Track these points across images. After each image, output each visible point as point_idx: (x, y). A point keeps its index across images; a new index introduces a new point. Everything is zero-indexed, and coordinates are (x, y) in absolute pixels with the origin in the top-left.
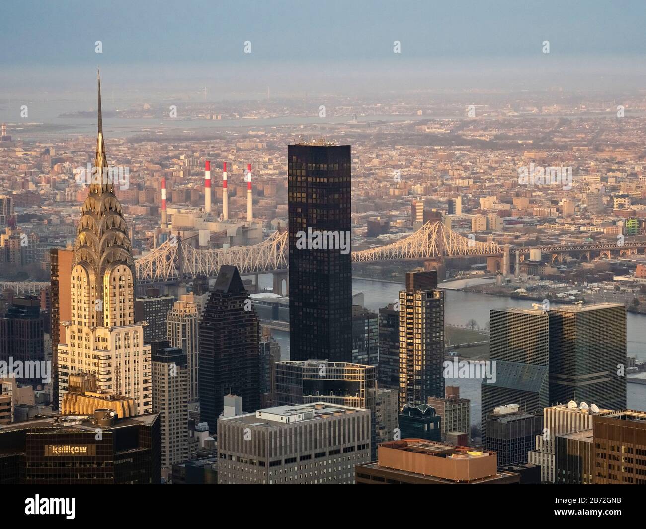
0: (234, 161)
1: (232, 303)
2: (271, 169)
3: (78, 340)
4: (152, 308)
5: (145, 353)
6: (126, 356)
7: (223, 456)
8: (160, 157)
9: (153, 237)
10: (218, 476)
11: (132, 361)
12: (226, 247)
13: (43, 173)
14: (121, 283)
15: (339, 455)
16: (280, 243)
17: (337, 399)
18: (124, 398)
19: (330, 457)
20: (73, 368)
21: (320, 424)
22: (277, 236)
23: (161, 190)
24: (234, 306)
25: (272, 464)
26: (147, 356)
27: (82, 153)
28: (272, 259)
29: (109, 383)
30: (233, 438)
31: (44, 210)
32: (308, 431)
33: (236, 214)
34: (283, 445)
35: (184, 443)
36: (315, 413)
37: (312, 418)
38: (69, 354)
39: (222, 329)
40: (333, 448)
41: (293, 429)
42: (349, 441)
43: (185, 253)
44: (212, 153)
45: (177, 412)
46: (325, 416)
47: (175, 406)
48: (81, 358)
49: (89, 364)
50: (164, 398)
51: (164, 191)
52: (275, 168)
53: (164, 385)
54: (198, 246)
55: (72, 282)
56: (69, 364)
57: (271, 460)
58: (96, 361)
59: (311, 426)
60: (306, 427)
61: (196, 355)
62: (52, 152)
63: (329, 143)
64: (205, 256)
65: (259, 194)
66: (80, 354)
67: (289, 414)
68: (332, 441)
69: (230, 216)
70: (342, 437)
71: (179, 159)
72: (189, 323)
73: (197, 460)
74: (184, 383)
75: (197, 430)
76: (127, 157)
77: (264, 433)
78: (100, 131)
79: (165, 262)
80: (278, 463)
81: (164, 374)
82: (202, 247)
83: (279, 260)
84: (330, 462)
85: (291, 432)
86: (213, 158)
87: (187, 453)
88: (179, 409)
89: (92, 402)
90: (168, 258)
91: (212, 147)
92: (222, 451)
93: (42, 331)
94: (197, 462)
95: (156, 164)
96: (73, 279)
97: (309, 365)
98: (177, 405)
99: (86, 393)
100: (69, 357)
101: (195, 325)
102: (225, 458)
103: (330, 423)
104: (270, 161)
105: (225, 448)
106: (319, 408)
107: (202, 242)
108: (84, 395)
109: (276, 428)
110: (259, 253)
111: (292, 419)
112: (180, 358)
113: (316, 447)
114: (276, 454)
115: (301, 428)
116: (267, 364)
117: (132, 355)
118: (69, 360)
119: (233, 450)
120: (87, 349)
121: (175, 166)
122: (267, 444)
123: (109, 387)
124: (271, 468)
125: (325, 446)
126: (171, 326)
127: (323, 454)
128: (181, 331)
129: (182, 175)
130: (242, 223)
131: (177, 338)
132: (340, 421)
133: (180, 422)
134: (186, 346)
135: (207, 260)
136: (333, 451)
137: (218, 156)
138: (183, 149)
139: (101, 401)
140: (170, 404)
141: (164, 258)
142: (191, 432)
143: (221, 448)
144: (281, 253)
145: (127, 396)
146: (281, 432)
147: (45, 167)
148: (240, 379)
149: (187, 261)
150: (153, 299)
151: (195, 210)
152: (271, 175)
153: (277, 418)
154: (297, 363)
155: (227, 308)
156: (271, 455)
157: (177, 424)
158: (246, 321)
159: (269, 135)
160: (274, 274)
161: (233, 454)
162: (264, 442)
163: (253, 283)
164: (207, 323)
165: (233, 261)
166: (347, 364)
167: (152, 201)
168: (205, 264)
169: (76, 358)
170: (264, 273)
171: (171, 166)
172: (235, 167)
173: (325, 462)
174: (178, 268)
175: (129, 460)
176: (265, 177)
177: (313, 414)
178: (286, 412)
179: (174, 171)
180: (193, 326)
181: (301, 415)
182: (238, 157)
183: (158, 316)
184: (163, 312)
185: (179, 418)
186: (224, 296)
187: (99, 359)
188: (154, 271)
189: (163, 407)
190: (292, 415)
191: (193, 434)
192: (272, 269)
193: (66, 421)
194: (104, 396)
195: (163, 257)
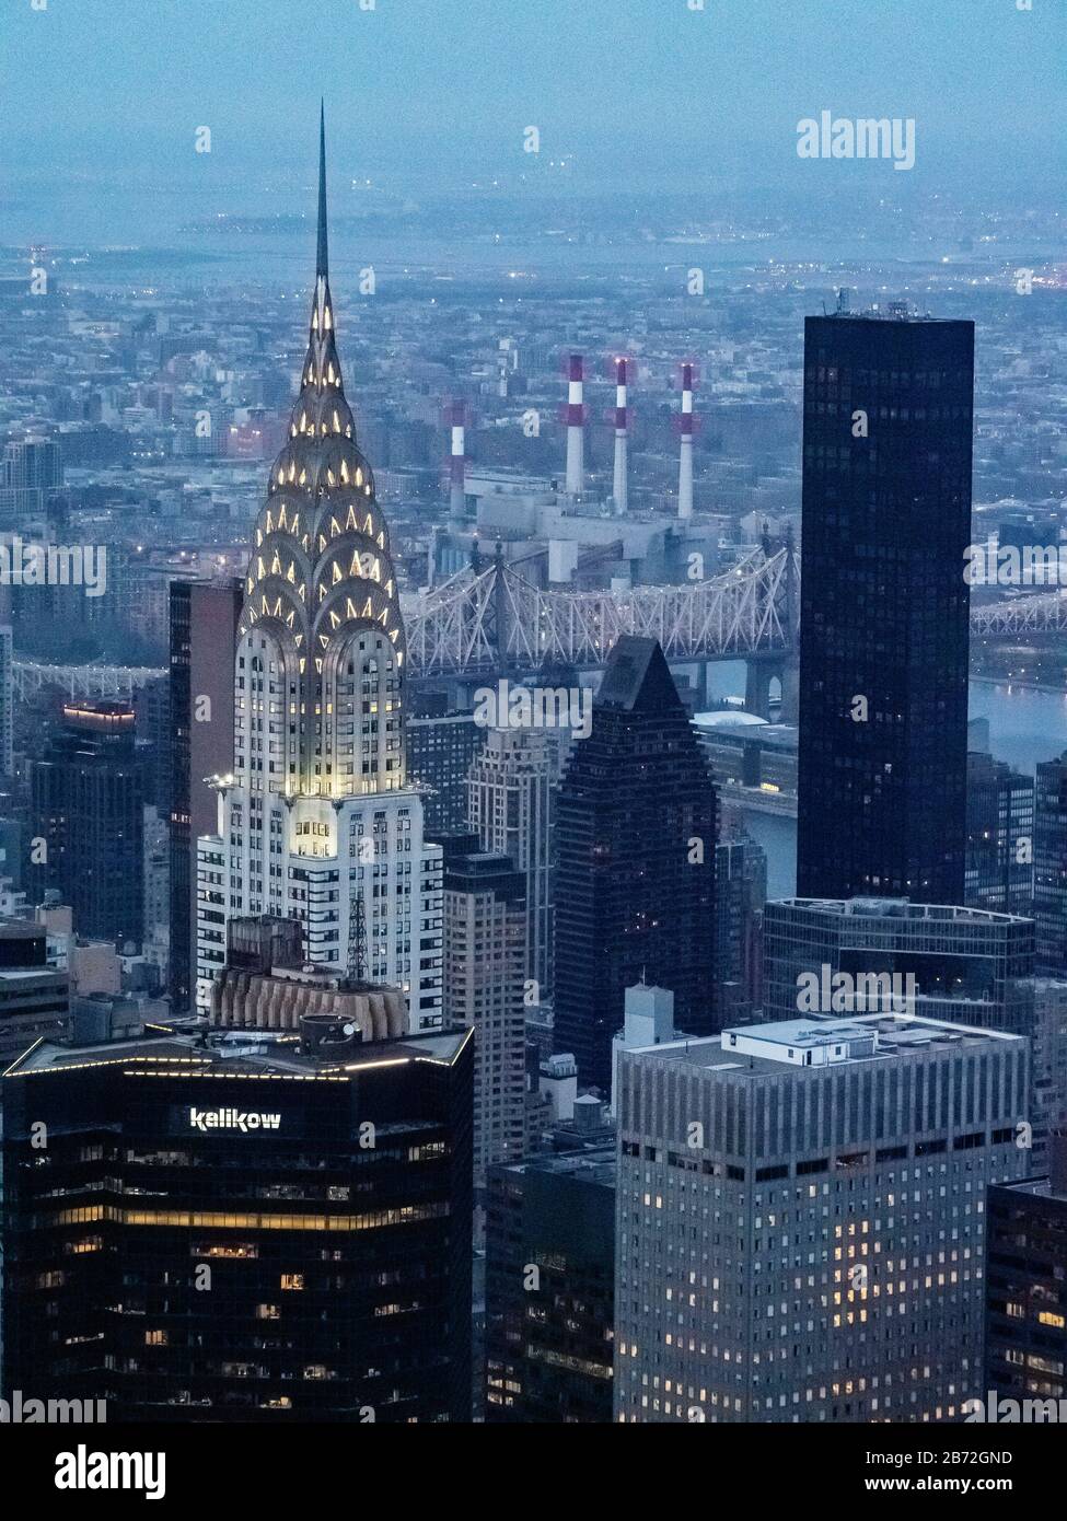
0: (642, 356)
1: (643, 738)
2: (739, 380)
3: (252, 827)
4: (428, 746)
5: (427, 869)
6: (376, 875)
7: (632, 1149)
8: (445, 342)
9: (426, 555)
10: (618, 1202)
11: (392, 890)
12: (618, 586)
13: (137, 378)
14: (369, 679)
15: (943, 1156)
16: (765, 579)
17: (931, 1004)
18: (372, 988)
19: (918, 1159)
20: (237, 902)
21: (894, 1073)
22: (759, 561)
23: (449, 432)
24: (650, 747)
25: (764, 1175)
26: (431, 875)
27: (241, 329)
28: (743, 623)
29: (329, 946)
30: (660, 1101)
31: (139, 475)
32: (861, 1088)
33: (646, 501)
34: (794, 1124)
35: (514, 1106)
36: (881, 1042)
37: (870, 1055)
38: (227, 864)
39: (617, 807)
40: (927, 1136)
41: (821, 1082)
42: (970, 1119)
43: (512, 598)
44: (584, 333)
45: (497, 1024)
46: (908, 1052)
47: (492, 1007)
48: (256, 877)
49: (279, 893)
50: (461, 987)
51: (458, 434)
52: (751, 378)
53: (462, 953)
54: (544, 582)
55: (239, 672)
56: (226, 891)
57: (760, 1164)
58: (300, 885)
59: (868, 1077)
60: (855, 1079)
61: (543, 875)
62: (162, 326)
63: (915, 313)
64: (567, 608)
65: (710, 446)
66: (255, 866)
67: (810, 1043)
68: (925, 1117)
69: (632, 503)
70: (951, 1108)
71: (496, 347)
72: (528, 787)
73: (556, 1157)
74: (516, 949)
75: (545, 1074)
76: (357, 339)
77: (742, 1091)
78: (322, 271)
79: (459, 622)
80: (779, 1172)
81: (463, 924)
82: (556, 585)
83: (762, 626)
84: (917, 1173)
85: (815, 1091)
86: (585, 347)
87: (519, 1134)
88: (502, 1017)
89: (289, 994)
90: (469, 613)
91: (585, 318)
92: (630, 1137)
93: (139, 798)
94: (555, 1163)
95: (436, 359)
96: (242, 666)
97: (856, 910)
98: (498, 1007)
99: (276, 972)
100: (225, 871)
101: (543, 794)
102: (636, 1153)
103: (920, 1069)
104: (739, 359)
105: (637, 1129)
106: (890, 1029)
107: (557, 573)
108: (268, 974)
109: (775, 1079)
110: (709, 605)
111: (818, 1056)
112: (504, 882)
113: (880, 1134)
114: (773, 1150)
115: (841, 1080)
116: (733, 904)
117: (392, 873)
118: (226, 880)
119: (660, 1134)
120: (274, 854)
121: (485, 367)
122: (751, 1120)
123: (331, 956)
124: (760, 1185)
125: (906, 1130)
126: (479, 794)
127: (899, 1153)
128: (504, 808)
129: (503, 392)
130: (664, 523)
131: (495, 827)
132: (946, 1066)
133: (503, 1051)
134: (517, 850)
135: (571, 621)
136: (923, 1144)
137: (598, 342)
138: (506, 322)
139: (313, 994)
140: (478, 1004)
141: (458, 612)
142: (528, 1078)
143: (625, 1126)
144: (770, 606)
145: (379, 980)
146: (788, 1088)
147: (144, 363)
148: (663, 942)
149: (518, 622)
150: (430, 722)
151: (539, 487)
152: (742, 396)
153: (778, 1054)
154: (824, 904)
155: (631, 750)
156: (760, 1152)
157: (496, 1058)
158: (683, 787)
159: (735, 289)
160: (751, 660)
161: (658, 1143)
162: (742, 1114)
163: (693, 684)
164: (576, 791)
165: (641, 625)
166: (959, 912)
167: (425, 459)
168: (567, 631)
169: (245, 874)
170: (724, 658)
171: (476, 367)
172: (644, 372)
173: (904, 1174)
174: (493, 640)
175: (391, 1154)
176: (726, 402)
177: (876, 1044)
178: (803, 1037)
179: (482, 380)
180: (538, 796)
181: (844, 1047)
182: (654, 345)
183: (443, 766)
184: (457, 759)
185: (503, 1040)
186: (623, 718)
187: (307, 879)
188: (429, 645)
189: (460, 1010)
190: (818, 1044)
191: (535, 1084)
192: (743, 648)
193: (226, 1044)
194: (320, 979)
195: (454, 611)
